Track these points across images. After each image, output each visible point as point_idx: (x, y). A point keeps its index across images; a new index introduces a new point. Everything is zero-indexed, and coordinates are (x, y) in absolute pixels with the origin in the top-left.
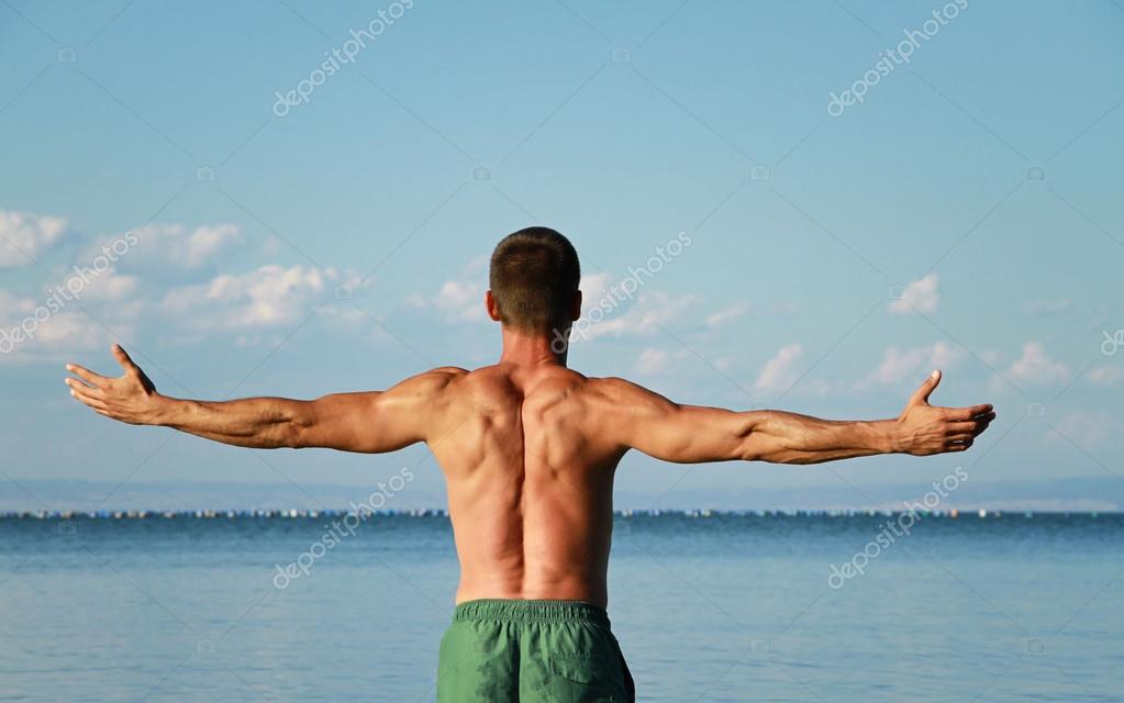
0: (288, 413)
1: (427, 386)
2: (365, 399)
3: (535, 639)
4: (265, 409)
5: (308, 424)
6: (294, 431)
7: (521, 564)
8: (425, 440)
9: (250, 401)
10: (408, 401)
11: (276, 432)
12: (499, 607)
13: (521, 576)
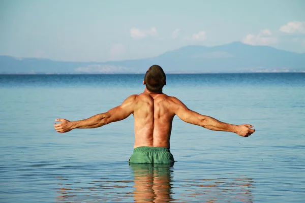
0: (104, 116)
1: (132, 99)
2: (118, 108)
3: (157, 156)
4: (98, 117)
5: (109, 117)
6: (106, 120)
7: (153, 139)
8: (133, 112)
9: (94, 116)
10: (129, 104)
11: (103, 121)
12: (148, 149)
13: (153, 142)
